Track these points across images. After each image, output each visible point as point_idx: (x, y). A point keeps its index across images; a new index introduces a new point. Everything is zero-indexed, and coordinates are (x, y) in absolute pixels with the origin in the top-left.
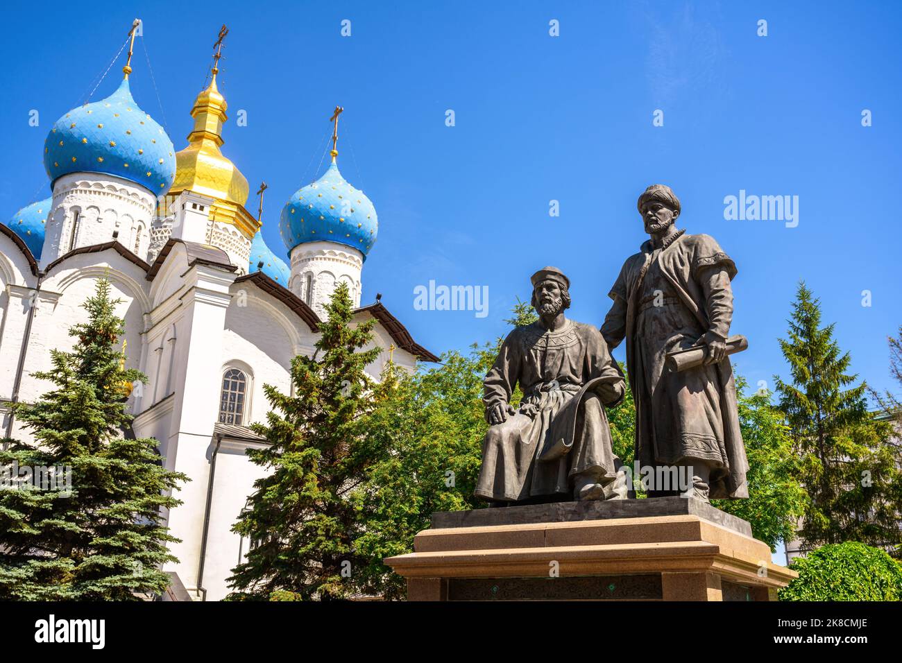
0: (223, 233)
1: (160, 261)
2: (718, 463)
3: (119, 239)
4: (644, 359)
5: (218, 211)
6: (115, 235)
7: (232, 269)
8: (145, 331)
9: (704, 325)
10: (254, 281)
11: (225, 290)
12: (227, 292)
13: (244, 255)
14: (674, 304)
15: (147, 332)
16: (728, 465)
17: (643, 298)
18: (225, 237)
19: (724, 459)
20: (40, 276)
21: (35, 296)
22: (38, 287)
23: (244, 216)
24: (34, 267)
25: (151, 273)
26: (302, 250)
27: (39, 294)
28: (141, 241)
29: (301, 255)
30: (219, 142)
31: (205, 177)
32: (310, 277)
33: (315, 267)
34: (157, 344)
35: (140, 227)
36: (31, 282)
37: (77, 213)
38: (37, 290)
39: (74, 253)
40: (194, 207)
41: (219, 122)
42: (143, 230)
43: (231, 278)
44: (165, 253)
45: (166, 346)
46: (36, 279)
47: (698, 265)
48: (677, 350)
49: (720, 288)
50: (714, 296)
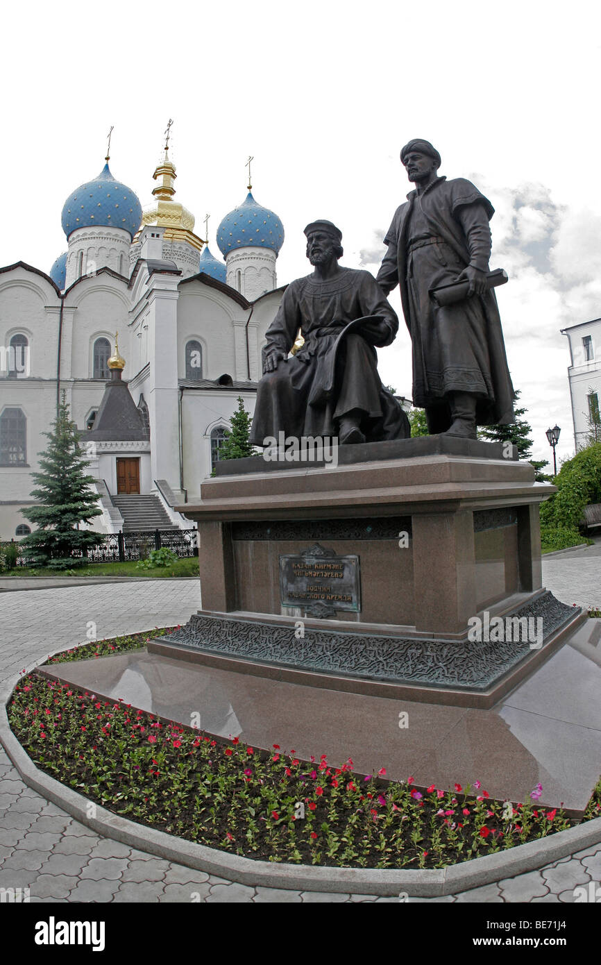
0: (180, 251)
1: (133, 276)
2: (483, 394)
3: (108, 266)
4: (414, 298)
5: (174, 236)
6: (105, 263)
7: (178, 273)
8: (131, 323)
9: (466, 259)
10: (198, 279)
11: (175, 288)
13: (195, 264)
14: (437, 243)
15: (133, 323)
16: (493, 396)
17: (409, 240)
18: (181, 253)
19: (488, 390)
20: (63, 298)
21: (61, 311)
22: (62, 305)
23: (193, 238)
24: (58, 293)
25: (130, 284)
26: (233, 254)
27: (64, 309)
28: (123, 264)
29: (232, 258)
30: (172, 192)
31: (164, 215)
32: (239, 272)
33: (243, 265)
34: (139, 331)
35: (122, 255)
36: (58, 303)
37: (82, 254)
38: (62, 307)
39: (81, 279)
40: (153, 235)
41: (172, 179)
42: (124, 257)
43: (178, 279)
44: (136, 270)
45: (143, 331)
46: (60, 300)
47: (455, 205)
48: (439, 286)
49: (477, 225)
50: (473, 232)
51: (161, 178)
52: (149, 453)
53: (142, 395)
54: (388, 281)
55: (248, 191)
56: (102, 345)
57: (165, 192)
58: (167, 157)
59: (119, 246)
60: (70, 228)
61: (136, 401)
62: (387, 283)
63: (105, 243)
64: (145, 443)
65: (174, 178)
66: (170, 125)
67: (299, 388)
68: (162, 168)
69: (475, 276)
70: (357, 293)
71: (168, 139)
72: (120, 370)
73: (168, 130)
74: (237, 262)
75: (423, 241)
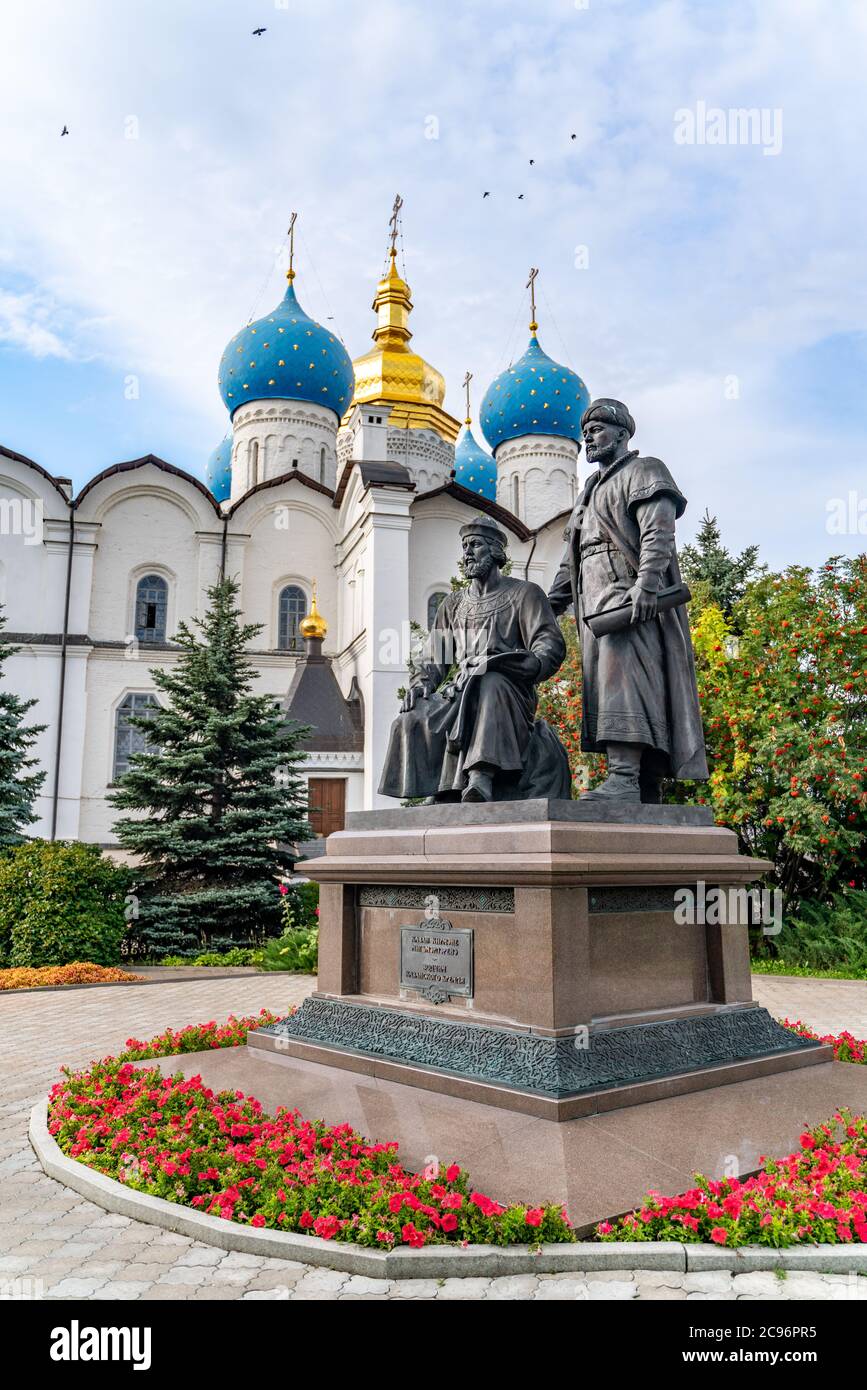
0: (421, 440)
1: (343, 486)
3: (300, 468)
5: (412, 416)
6: (295, 463)
7: (411, 487)
8: (339, 563)
10: (448, 492)
11: (406, 512)
12: (407, 514)
13: (446, 462)
14: (607, 551)
15: (341, 564)
17: (581, 544)
18: (423, 445)
19: (655, 739)
20: (226, 519)
21: (224, 540)
22: (225, 531)
23: (441, 417)
24: (218, 510)
25: (337, 499)
26: (507, 447)
27: (228, 538)
28: (326, 465)
29: (505, 454)
30: (406, 336)
31: (393, 379)
32: (517, 478)
33: (521, 465)
34: (350, 577)
35: (323, 450)
36: (219, 527)
37: (257, 445)
38: (225, 534)
39: (256, 489)
40: (371, 420)
41: (404, 312)
42: (327, 453)
43: (410, 497)
44: (346, 477)
45: (357, 578)
46: (222, 523)
47: (631, 500)
48: (606, 608)
49: (652, 528)
50: (646, 538)
51: (385, 310)
52: (362, 771)
53: (355, 680)
54: (563, 593)
55: (531, 335)
56: (293, 600)
57: (396, 338)
58: (394, 274)
59: (318, 435)
60: (236, 401)
61: (346, 690)
62: (562, 595)
63: (294, 428)
64: (357, 755)
65: (408, 310)
66: (398, 208)
67: (437, 732)
68: (386, 292)
69: (640, 598)
70: (517, 612)
71: (394, 235)
72: (321, 639)
73: (395, 217)
74: (513, 461)
75: (592, 548)
